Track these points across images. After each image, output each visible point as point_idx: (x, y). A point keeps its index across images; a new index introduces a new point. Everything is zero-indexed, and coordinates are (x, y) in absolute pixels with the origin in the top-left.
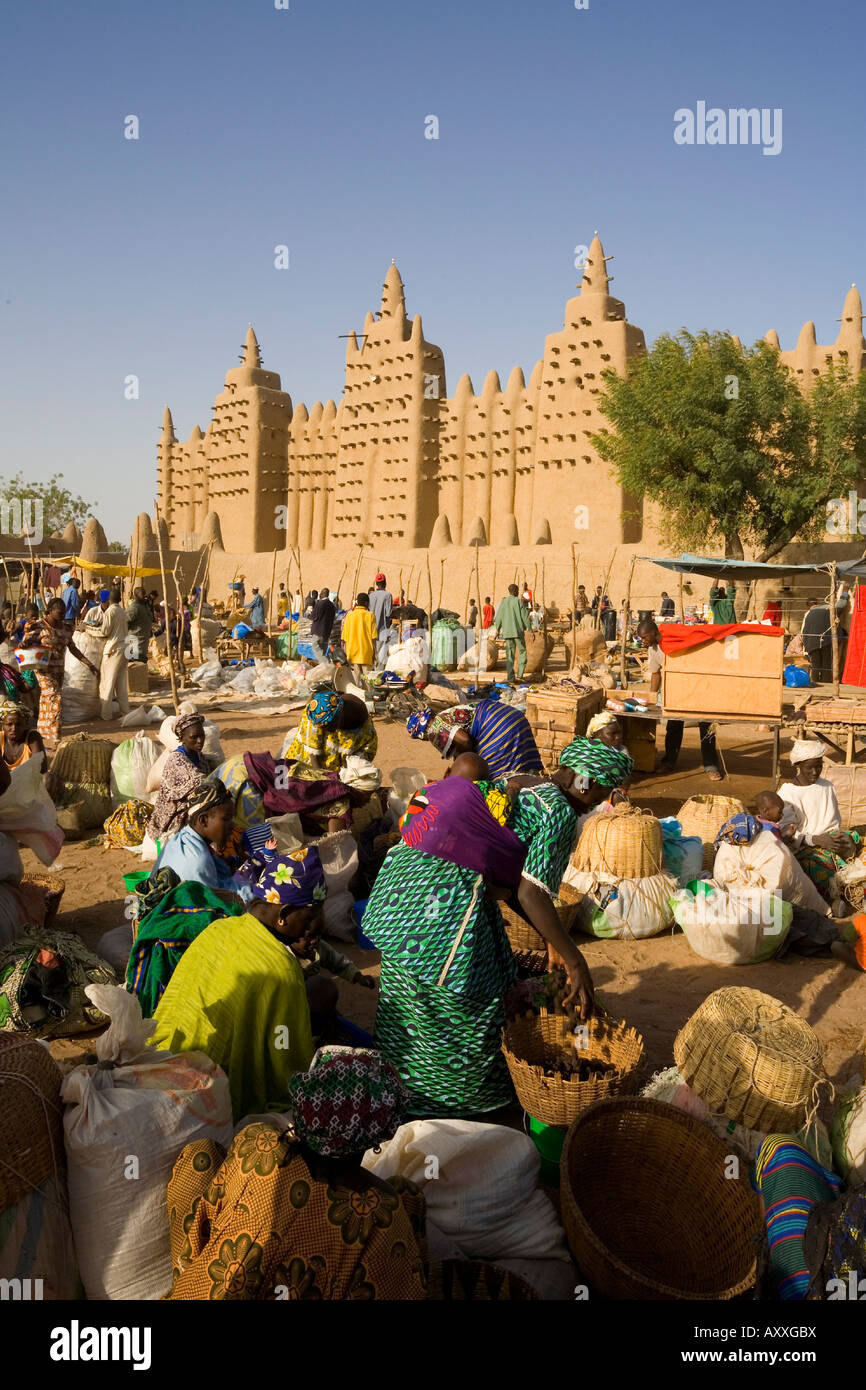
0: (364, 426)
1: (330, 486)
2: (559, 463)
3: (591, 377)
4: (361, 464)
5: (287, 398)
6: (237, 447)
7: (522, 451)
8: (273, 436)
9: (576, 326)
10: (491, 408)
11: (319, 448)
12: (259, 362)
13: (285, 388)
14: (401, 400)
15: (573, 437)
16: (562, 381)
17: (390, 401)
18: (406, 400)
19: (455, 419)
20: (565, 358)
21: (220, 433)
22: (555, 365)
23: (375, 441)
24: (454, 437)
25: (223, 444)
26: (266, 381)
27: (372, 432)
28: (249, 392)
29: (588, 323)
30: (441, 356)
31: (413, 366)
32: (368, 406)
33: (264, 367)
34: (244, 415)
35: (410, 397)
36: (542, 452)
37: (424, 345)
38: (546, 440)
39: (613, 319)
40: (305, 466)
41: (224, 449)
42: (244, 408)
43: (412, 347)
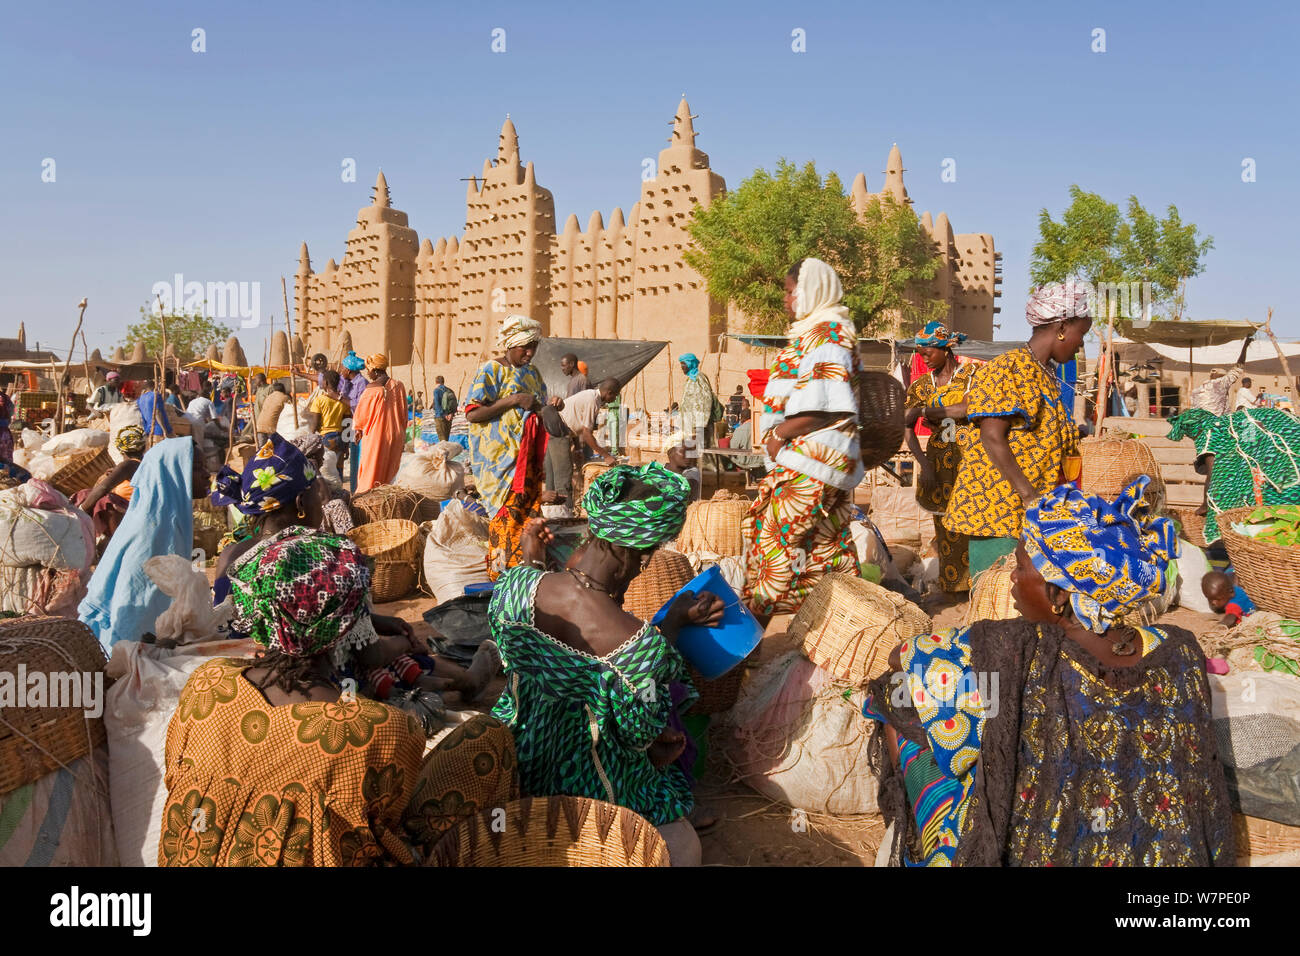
0: (484, 258)
1: (453, 312)
2: (655, 290)
3: (681, 216)
4: (481, 291)
5: (414, 234)
6: (368, 277)
7: (623, 280)
8: (401, 267)
9: (668, 173)
10: (596, 243)
11: (443, 278)
12: (388, 202)
13: (412, 226)
14: (516, 236)
15: (667, 268)
16: (656, 219)
17: (507, 236)
18: (521, 235)
19: (564, 252)
20: (658, 200)
21: (353, 265)
22: (650, 206)
23: (493, 271)
24: (563, 268)
25: (356, 274)
26: (394, 218)
27: (490, 264)
28: (380, 228)
29: (678, 171)
30: (551, 198)
31: (527, 207)
32: (487, 240)
33: (392, 206)
34: (375, 248)
35: (524, 233)
36: (640, 280)
37: (536, 188)
38: (643, 270)
39: (699, 167)
40: (431, 294)
41: (356, 279)
42: (375, 243)
43: (526, 188)
